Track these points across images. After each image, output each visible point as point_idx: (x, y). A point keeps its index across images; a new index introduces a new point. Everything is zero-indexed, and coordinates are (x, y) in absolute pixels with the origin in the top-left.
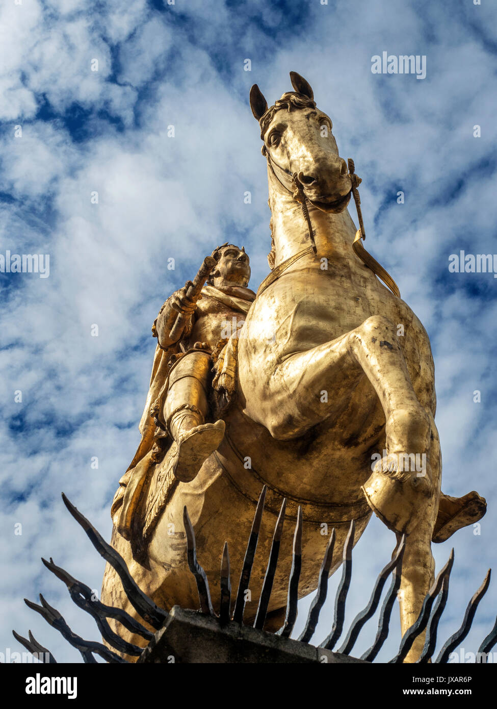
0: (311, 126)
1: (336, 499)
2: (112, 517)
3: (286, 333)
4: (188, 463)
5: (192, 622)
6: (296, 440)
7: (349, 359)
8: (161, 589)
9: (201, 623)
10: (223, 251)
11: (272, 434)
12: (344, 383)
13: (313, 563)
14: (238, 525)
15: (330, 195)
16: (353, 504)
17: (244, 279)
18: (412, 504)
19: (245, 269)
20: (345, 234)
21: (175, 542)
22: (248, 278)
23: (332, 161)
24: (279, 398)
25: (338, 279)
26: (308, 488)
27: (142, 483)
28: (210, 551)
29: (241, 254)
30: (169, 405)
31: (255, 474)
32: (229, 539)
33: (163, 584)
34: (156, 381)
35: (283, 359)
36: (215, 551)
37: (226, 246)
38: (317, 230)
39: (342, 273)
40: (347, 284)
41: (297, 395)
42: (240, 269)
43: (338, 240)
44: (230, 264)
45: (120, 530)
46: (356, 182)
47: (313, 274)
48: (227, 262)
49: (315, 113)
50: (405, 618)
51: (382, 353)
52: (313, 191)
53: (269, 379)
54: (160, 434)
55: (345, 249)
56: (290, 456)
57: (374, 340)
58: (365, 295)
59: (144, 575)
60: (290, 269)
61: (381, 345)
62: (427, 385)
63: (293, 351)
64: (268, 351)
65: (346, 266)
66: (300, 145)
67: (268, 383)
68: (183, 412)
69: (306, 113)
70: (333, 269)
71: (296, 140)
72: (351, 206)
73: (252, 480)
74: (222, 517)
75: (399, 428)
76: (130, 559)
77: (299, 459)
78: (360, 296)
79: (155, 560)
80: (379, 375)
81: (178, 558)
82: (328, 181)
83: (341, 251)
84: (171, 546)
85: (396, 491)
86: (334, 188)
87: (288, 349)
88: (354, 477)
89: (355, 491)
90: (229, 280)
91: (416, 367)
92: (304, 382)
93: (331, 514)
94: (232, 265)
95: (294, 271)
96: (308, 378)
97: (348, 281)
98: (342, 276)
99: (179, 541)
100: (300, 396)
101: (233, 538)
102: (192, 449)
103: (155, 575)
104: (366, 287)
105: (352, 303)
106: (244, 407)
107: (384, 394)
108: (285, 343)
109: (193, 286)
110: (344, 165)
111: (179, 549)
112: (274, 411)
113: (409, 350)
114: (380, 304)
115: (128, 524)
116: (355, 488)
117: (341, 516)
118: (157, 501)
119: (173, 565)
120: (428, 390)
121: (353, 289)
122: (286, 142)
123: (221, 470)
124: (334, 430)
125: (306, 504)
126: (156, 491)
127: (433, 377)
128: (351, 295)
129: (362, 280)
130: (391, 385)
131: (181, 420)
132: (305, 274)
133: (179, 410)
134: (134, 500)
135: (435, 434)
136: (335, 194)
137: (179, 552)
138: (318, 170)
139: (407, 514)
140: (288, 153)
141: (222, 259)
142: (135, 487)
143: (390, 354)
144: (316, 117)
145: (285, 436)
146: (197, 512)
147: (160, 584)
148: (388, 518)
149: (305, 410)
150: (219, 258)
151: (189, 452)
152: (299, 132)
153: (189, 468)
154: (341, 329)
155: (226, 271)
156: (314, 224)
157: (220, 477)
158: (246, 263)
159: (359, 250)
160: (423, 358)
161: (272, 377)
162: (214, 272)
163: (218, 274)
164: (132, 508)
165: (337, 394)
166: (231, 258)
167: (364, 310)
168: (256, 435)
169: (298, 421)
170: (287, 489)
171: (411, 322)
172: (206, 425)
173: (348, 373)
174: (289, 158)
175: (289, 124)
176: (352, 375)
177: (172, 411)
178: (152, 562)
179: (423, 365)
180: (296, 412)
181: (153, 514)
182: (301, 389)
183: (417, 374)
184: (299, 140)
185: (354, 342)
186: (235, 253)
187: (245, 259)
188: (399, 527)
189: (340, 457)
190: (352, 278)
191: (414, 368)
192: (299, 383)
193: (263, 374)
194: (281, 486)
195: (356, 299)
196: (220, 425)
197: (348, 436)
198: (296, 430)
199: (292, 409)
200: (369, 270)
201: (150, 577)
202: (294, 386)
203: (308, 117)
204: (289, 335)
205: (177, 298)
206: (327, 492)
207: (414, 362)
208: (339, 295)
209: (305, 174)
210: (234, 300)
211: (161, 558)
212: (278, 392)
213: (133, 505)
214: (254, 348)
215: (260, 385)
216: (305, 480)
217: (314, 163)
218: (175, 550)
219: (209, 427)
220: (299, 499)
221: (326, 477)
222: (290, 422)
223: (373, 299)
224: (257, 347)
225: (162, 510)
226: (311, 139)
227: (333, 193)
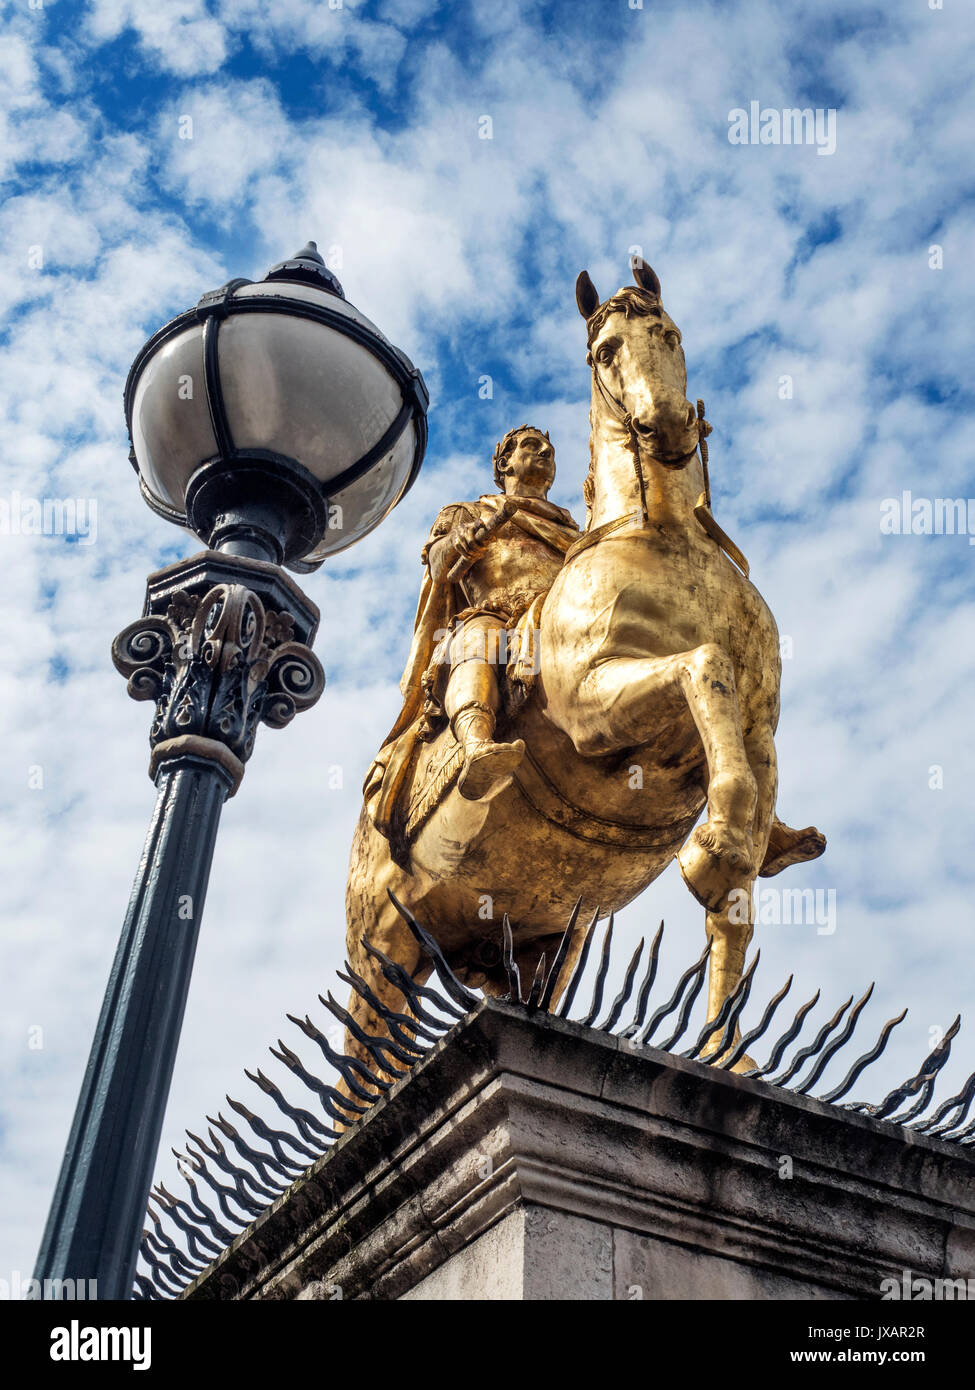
0: (653, 347)
1: (648, 821)
2: (366, 804)
3: (603, 630)
4: (477, 780)
5: (503, 1011)
6: (605, 757)
7: (675, 688)
8: (425, 900)
9: (511, 1012)
10: (520, 438)
11: (578, 749)
12: (667, 712)
13: (613, 889)
14: (528, 843)
15: (670, 453)
16: (666, 827)
17: (547, 483)
18: (728, 881)
19: (549, 469)
20: (685, 489)
21: (448, 851)
22: (552, 482)
23: (676, 408)
24: (588, 711)
25: (672, 557)
26: (615, 808)
27: (405, 767)
28: (491, 868)
29: (545, 447)
30: (453, 696)
31: (552, 788)
32: (515, 857)
33: (427, 894)
34: (424, 624)
35: (597, 663)
36: (496, 869)
37: (524, 429)
38: (651, 482)
39: (678, 548)
40: (682, 566)
41: (611, 715)
42: (543, 470)
43: (676, 498)
44: (529, 460)
45: (377, 825)
46: (704, 431)
47: (641, 546)
48: (524, 457)
49: (661, 326)
51: (713, 697)
52: (650, 444)
53: (578, 685)
54: (432, 711)
55: (684, 512)
56: (597, 773)
57: (705, 678)
58: (703, 581)
59: (404, 880)
60: (613, 535)
61: (713, 687)
62: (769, 698)
63: (609, 656)
64: (579, 648)
65: (684, 537)
66: (638, 376)
67: (577, 689)
68: (471, 712)
69: (648, 325)
70: (667, 541)
71: (634, 365)
72: (693, 464)
73: (548, 794)
74: (509, 832)
75: (722, 795)
76: (386, 858)
77: (606, 776)
78: (697, 585)
79: (420, 865)
80: (707, 724)
81: (450, 869)
82: (669, 435)
83: (680, 514)
84: (443, 855)
85: (712, 867)
86: (677, 444)
87: (604, 652)
89: (671, 813)
90: (526, 483)
91: (758, 677)
92: (620, 702)
93: (640, 838)
94: (531, 464)
95: (618, 539)
96: (625, 699)
97: (685, 560)
98: (677, 553)
99: (454, 851)
100: (614, 717)
101: (520, 857)
102: (484, 769)
103: (418, 882)
104: (705, 569)
105: (685, 594)
106: (545, 707)
107: (710, 749)
108: (599, 644)
109: (486, 529)
110: (691, 412)
111: (452, 860)
112: (582, 723)
113: (751, 655)
114: (721, 594)
115: (388, 818)
116: (671, 810)
117: (652, 840)
118: (427, 798)
119: (443, 876)
120: (769, 704)
121: (690, 574)
122: (620, 365)
123: (511, 778)
124: (652, 750)
125: (611, 826)
126: (425, 784)
127: (778, 686)
128: (685, 582)
129: (701, 558)
130: (718, 739)
131: (469, 721)
132: (631, 547)
133: (466, 708)
134: (395, 787)
135: (772, 759)
136: (677, 453)
137: (452, 863)
138: (658, 419)
139: (722, 891)
140: (621, 380)
141: (518, 452)
142: (397, 771)
143: (722, 699)
144: (662, 332)
145: (593, 754)
146: (479, 823)
147: (424, 894)
148: (701, 894)
149: (618, 733)
150: (514, 448)
151: (480, 771)
152: (638, 355)
153: (478, 786)
154: (670, 630)
155: (522, 471)
156: (647, 471)
157: (510, 786)
158: (550, 459)
159: (703, 517)
160: (768, 663)
161: (583, 684)
162: (506, 469)
163: (511, 472)
164: (392, 798)
165: (658, 722)
166: (531, 452)
167: (700, 604)
168: (557, 743)
169: (609, 741)
170: (589, 808)
171: (757, 617)
172: (503, 745)
173: (673, 703)
174: (622, 387)
175: (626, 340)
176: (677, 705)
177: (458, 708)
178: (415, 867)
179: (766, 672)
180: (608, 732)
181: (421, 812)
182: (616, 709)
183: (758, 686)
184: (637, 368)
185: (682, 674)
186: (537, 444)
187: (549, 453)
188: (712, 903)
189: (656, 778)
190: (690, 555)
192: (615, 702)
193: (571, 677)
194: (583, 805)
195: (691, 589)
196: (519, 746)
197: (668, 757)
198: (606, 750)
199: (603, 727)
200: (712, 541)
201: (412, 884)
202: (608, 704)
203: (651, 331)
204: (606, 633)
205: (463, 539)
206: (637, 814)
207: (755, 671)
208: (670, 583)
209: (642, 422)
210: (531, 520)
211: (428, 864)
212: (589, 704)
213: (393, 794)
214: (562, 636)
215: (568, 687)
216: (612, 800)
217: (653, 407)
218: (448, 859)
219: (507, 748)
220: (604, 820)
221: (638, 798)
222: (599, 740)
223: (713, 588)
224: (566, 638)
225: (433, 810)
226: (652, 370)
227: (674, 450)
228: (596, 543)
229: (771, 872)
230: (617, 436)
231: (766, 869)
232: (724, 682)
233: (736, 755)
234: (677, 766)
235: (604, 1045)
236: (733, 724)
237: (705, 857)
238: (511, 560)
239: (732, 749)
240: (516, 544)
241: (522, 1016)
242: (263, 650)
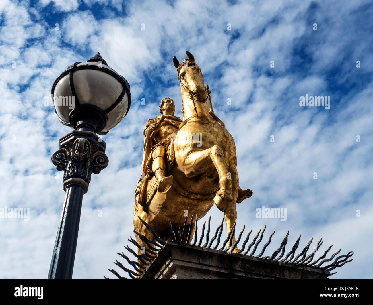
0: (194, 73)
1: (207, 193)
2: (136, 197)
3: (190, 145)
4: (162, 187)
6: (194, 177)
7: (209, 157)
8: (153, 220)
9: (174, 244)
10: (165, 101)
11: (187, 176)
12: (208, 164)
13: (201, 211)
14: (177, 202)
15: (201, 99)
16: (212, 194)
17: (173, 111)
18: (227, 204)
19: (173, 108)
20: (207, 108)
21: (158, 207)
22: (174, 111)
23: (201, 88)
24: (188, 166)
25: (205, 125)
26: (198, 190)
27: (145, 187)
28: (169, 210)
29: (172, 102)
30: (154, 167)
31: (182, 187)
32: (175, 206)
33: (154, 219)
34: (146, 150)
35: (189, 154)
36: (170, 210)
37: (166, 98)
38: (198, 107)
39: (206, 122)
40: (208, 127)
41: (194, 166)
42: (172, 108)
43: (204, 110)
44: (168, 106)
45: (139, 203)
46: (209, 92)
47: (197, 123)
48: (167, 105)
49: (195, 68)
50: (228, 229)
51: (218, 158)
52: (196, 97)
53: (185, 160)
54: (150, 171)
55: (207, 114)
56: (192, 182)
57: (216, 154)
58: (213, 130)
59: (148, 216)
60: (190, 121)
61: (218, 156)
62: (234, 157)
63: (192, 151)
64: (184, 150)
65: (207, 120)
66: (191, 81)
67: (185, 161)
68: (159, 170)
69: (192, 68)
70: (203, 121)
71: (190, 78)
72: (208, 100)
73: (181, 189)
74: (172, 200)
75: (223, 183)
76: (143, 211)
77: (195, 182)
78: (212, 131)
79: (151, 211)
80: (217, 165)
81: (159, 211)
82: (200, 94)
83: (206, 114)
84: (156, 208)
85: (222, 201)
86: (203, 96)
87: (191, 151)
88: (212, 186)
89: (213, 190)
90: (168, 112)
91: (230, 152)
92: (196, 163)
93: (206, 197)
94: (169, 107)
95: (191, 122)
96: (197, 162)
97: (208, 125)
98: (206, 124)
99: (159, 207)
100: (195, 167)
101: (176, 206)
102: (163, 184)
103: (151, 216)
104: (214, 127)
105: (209, 134)
106: (178, 167)
107: (219, 171)
108: (189, 149)
109: (158, 124)
110: (205, 88)
111: (159, 209)
112: (187, 169)
113: (228, 147)
114: (218, 133)
115: (141, 201)
116: (213, 189)
117: (209, 197)
118: (151, 194)
119: (157, 213)
120: (234, 159)
121: (210, 129)
122: (186, 78)
123: (171, 186)
124: (205, 174)
125: (198, 195)
126: (150, 190)
127: (236, 154)
128: (209, 131)
129: (212, 124)
130: (221, 168)
131: (159, 172)
132: (194, 123)
133: (157, 169)
134: (143, 193)
135: (236, 173)
136: (203, 98)
137: (159, 210)
138: (197, 91)
139: (226, 207)
140: (187, 82)
141: (165, 104)
142: (143, 188)
143: (220, 158)
144: (196, 69)
145: (191, 177)
146: (165, 198)
147: (153, 219)
148: (220, 208)
149: (196, 171)
150: (164, 103)
151: (162, 185)
152: (190, 75)
153: (162, 189)
154: (206, 143)
155: (167, 109)
156: (196, 104)
157: (171, 188)
158: (174, 105)
159: (212, 114)
160: (232, 149)
161: (186, 159)
162: (163, 109)
163: (164, 110)
164: (142, 195)
165: (206, 166)
166: (168, 104)
167: (213, 136)
168: (182, 175)
169: (194, 173)
170: (192, 191)
171: (228, 137)
173: (209, 161)
174: (187, 84)
175: (187, 72)
176: (210, 162)
177: (155, 169)
178: (150, 212)
179: (232, 151)
180: (194, 171)
181: (150, 198)
182: (195, 164)
183: (230, 155)
184: (191, 79)
185: (210, 153)
186: (170, 102)
187: (173, 103)
188: (224, 210)
189: (208, 181)
190: (210, 124)
191: (229, 153)
192: (194, 163)
193: (183, 158)
194: (190, 190)
195: (211, 132)
196: (171, 177)
197: (210, 175)
198: (194, 175)
199: (192, 169)
200: (214, 120)
201: (150, 217)
202: (193, 163)
203: (193, 69)
204: (190, 146)
205: (153, 127)
206: (204, 191)
207: (229, 151)
208: (205, 131)
209: (193, 92)
210: (170, 121)
211: (153, 211)
212: (188, 164)
213: (142, 194)
214: (180, 148)
215: (183, 161)
216: (197, 188)
217: (196, 88)
218: (158, 209)
219: (168, 178)
220: (196, 194)
221: (204, 187)
222: (192, 173)
223: (216, 131)
224: (181, 148)
225: (153, 197)
226: (194, 79)
227: (202, 98)
228: (186, 124)
229: (240, 202)
230: (188, 96)
231: (239, 201)
232: (220, 154)
233: (226, 172)
234: (213, 177)
235: (199, 249)
236: (224, 164)
237: (220, 199)
238: (166, 131)
239: (224, 170)
240: (167, 127)
241: (177, 245)
242: (91, 154)
